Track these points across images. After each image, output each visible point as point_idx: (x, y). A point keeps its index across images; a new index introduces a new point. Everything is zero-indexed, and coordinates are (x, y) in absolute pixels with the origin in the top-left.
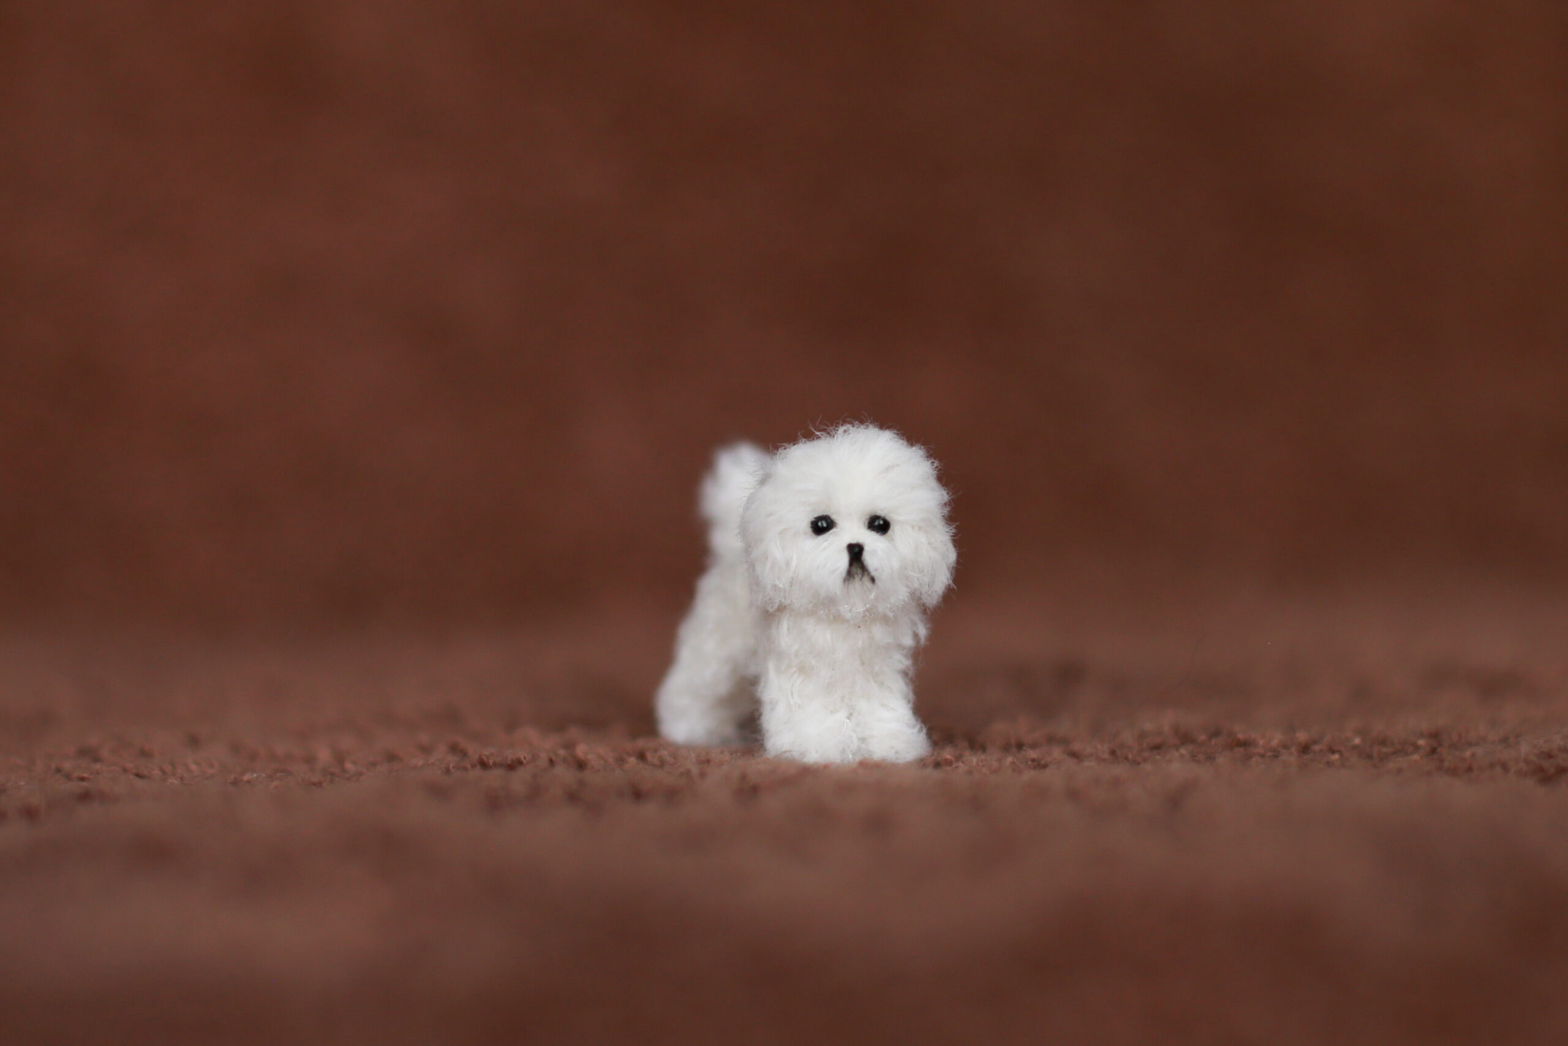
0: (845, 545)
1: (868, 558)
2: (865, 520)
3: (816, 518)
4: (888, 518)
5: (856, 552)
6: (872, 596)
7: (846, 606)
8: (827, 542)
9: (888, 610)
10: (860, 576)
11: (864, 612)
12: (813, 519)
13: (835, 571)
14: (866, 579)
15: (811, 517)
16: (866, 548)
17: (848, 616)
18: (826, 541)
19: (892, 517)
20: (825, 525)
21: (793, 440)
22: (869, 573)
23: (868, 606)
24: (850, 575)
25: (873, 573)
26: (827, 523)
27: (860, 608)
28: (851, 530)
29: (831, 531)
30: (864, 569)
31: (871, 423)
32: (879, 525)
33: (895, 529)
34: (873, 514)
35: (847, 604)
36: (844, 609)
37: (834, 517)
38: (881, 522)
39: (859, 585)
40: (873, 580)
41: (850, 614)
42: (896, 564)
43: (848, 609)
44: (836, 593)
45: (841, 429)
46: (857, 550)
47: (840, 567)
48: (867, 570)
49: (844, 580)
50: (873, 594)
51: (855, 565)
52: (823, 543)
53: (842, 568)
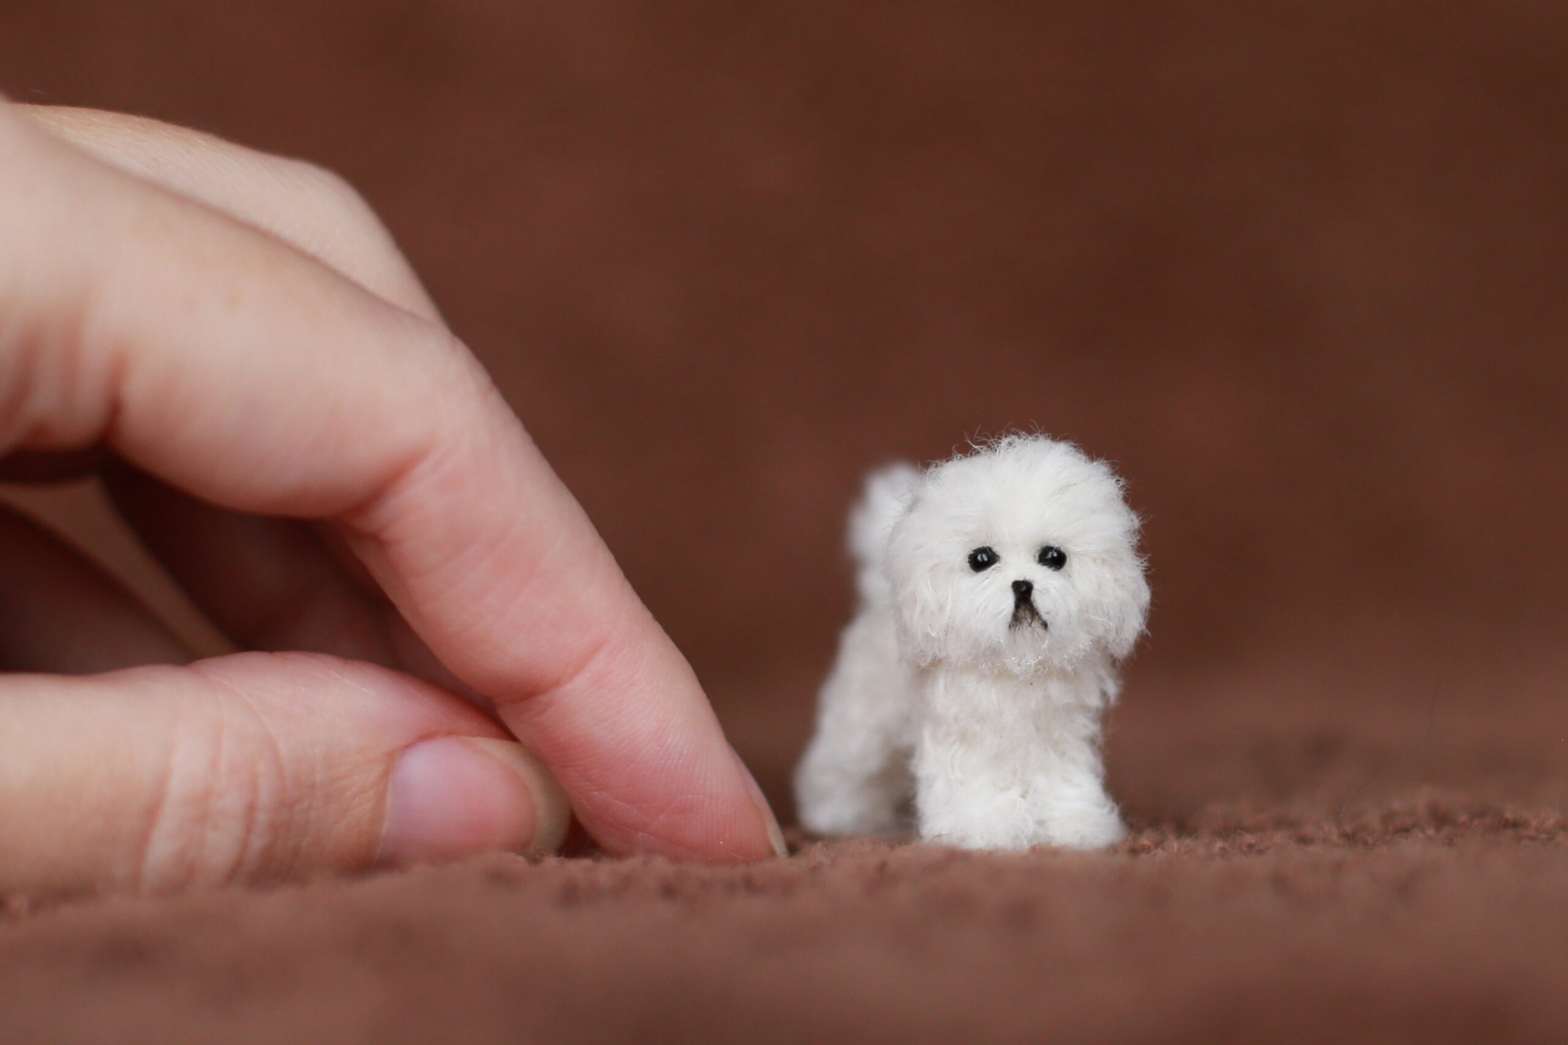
0: (1010, 584)
2: (1036, 552)
3: (974, 551)
4: (1062, 549)
5: (1023, 591)
6: (1045, 646)
7: (1013, 658)
8: (988, 580)
9: (1066, 662)
10: (1030, 621)
12: (972, 553)
13: (997, 615)
14: (1036, 624)
16: (1036, 587)
17: (1017, 670)
18: (987, 578)
19: (1068, 548)
20: (986, 559)
22: (1040, 618)
23: (1040, 657)
24: (1016, 619)
25: (1045, 617)
26: (989, 557)
27: (1031, 661)
29: (993, 567)
30: (1034, 613)
31: (1041, 433)
33: (1072, 564)
34: (1045, 545)
35: (1014, 656)
36: (1010, 661)
37: (996, 549)
38: (1055, 555)
39: (1028, 631)
40: (1045, 625)
41: (1018, 668)
42: (1073, 606)
43: (1017, 662)
44: (999, 642)
45: (1005, 441)
46: (1024, 588)
47: (1004, 610)
48: (1038, 614)
49: (1010, 627)
50: (1047, 642)
51: (1023, 607)
52: (983, 582)
53: (1006, 612)
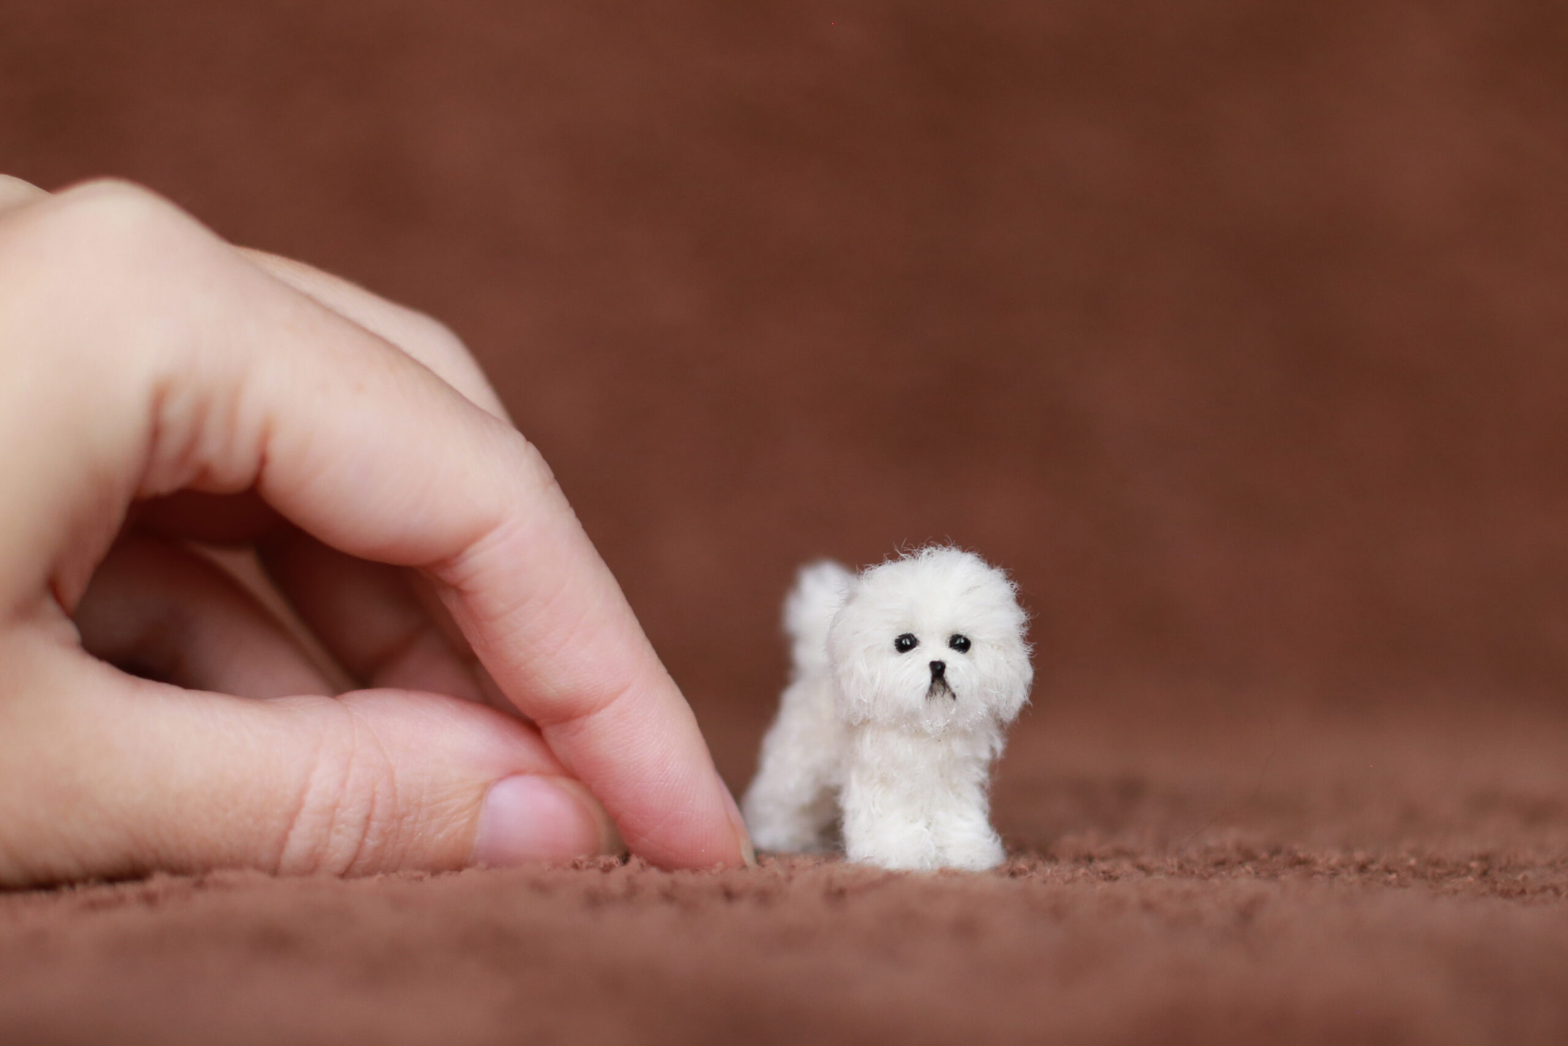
0: (928, 663)
1: (949, 675)
2: (947, 639)
3: (900, 636)
4: (969, 638)
5: (938, 670)
6: (953, 712)
7: (928, 721)
8: (911, 660)
9: (967, 725)
10: (942, 692)
11: (944, 726)
12: (898, 638)
13: (919, 686)
14: (947, 695)
15: (896, 636)
16: (948, 666)
17: (930, 730)
18: (910, 658)
19: (972, 636)
20: (908, 643)
21: (879, 561)
22: (950, 690)
23: (948, 721)
24: (932, 691)
25: (954, 690)
26: (911, 642)
27: (941, 723)
28: (934, 648)
29: (914, 649)
30: (945, 685)
31: (953, 546)
32: (960, 644)
33: (975, 648)
34: (954, 633)
35: (928, 719)
36: (926, 723)
37: (917, 636)
38: (963, 641)
39: (941, 701)
40: (954, 696)
42: (975, 681)
43: (930, 723)
44: (918, 708)
45: (925, 551)
46: (939, 667)
47: (922, 684)
48: (948, 687)
49: (927, 697)
50: (954, 710)
51: (937, 681)
52: (907, 660)
53: (924, 686)
